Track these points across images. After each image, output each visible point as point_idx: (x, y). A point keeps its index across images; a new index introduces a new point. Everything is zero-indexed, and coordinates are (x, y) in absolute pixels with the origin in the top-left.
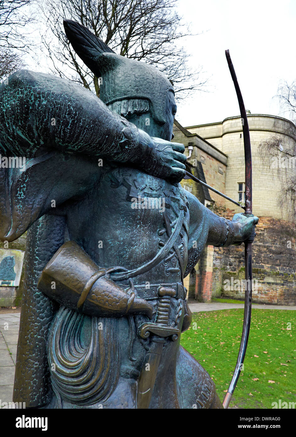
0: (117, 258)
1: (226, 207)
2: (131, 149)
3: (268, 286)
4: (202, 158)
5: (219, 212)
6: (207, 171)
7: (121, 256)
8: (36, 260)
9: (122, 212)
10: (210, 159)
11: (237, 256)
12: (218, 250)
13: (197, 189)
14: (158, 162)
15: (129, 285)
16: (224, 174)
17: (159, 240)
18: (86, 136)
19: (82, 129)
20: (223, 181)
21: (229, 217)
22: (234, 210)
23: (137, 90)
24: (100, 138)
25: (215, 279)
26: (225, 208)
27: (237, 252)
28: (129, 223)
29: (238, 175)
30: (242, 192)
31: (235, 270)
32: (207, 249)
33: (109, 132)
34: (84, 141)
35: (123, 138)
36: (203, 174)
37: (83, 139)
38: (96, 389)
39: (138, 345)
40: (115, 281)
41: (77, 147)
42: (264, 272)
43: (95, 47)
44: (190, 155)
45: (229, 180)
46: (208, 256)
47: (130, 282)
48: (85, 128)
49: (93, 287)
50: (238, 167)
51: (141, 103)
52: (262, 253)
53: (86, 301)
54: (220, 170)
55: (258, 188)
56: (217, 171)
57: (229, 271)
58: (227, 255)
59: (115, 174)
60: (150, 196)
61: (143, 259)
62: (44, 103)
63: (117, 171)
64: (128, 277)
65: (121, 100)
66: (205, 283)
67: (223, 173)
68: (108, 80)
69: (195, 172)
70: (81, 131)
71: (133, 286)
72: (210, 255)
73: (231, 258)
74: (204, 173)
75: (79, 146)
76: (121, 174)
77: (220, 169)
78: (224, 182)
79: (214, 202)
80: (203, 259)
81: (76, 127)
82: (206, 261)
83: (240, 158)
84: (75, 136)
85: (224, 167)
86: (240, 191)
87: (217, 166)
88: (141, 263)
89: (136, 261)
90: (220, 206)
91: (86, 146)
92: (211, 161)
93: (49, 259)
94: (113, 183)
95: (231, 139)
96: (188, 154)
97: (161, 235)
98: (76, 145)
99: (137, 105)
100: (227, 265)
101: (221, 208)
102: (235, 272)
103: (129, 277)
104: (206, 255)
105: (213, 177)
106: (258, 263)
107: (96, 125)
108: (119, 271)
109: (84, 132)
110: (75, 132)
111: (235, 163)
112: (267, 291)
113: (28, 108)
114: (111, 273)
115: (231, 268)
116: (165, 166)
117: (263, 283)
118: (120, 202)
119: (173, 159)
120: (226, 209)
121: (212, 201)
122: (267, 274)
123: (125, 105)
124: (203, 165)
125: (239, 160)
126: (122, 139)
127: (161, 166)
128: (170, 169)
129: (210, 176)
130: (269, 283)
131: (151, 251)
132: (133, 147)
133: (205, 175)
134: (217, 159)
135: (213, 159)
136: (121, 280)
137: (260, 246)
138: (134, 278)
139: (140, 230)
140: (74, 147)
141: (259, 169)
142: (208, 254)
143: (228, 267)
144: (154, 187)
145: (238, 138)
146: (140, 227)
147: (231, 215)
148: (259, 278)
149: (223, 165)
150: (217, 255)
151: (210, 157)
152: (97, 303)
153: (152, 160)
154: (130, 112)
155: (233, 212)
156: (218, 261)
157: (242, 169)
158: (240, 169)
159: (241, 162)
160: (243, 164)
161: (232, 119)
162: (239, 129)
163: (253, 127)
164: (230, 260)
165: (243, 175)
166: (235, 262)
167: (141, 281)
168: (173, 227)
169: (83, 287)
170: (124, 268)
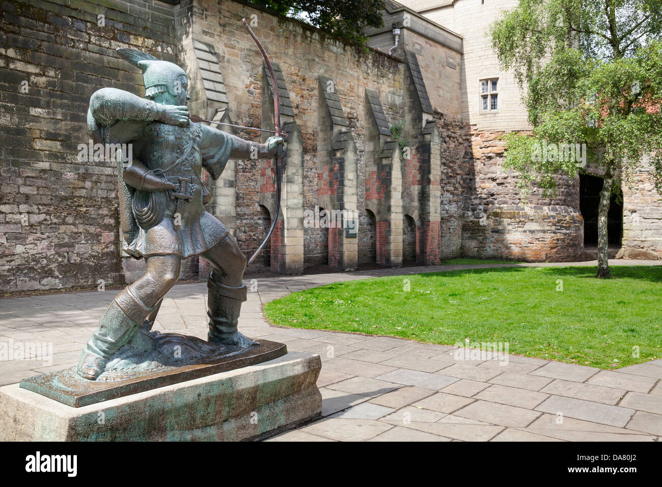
0: (156, 165)
1: (464, 122)
3: (531, 235)
4: (418, 47)
5: (452, 131)
6: (427, 66)
9: (156, 144)
10: (431, 45)
11: (483, 195)
12: (453, 188)
13: (411, 98)
14: (170, 118)
15: (163, 177)
16: (458, 68)
17: (177, 155)
20: (456, 80)
21: (468, 137)
22: (476, 125)
23: (159, 81)
25: (449, 233)
26: (462, 123)
27: (483, 189)
28: (160, 148)
29: (481, 67)
30: (487, 95)
31: (480, 217)
32: (429, 189)
36: (419, 72)
40: (156, 175)
42: (526, 216)
44: (397, 43)
45: (466, 77)
46: (432, 199)
50: (480, 54)
51: (162, 87)
53: (143, 183)
54: (450, 63)
56: (445, 65)
57: (471, 219)
58: (469, 195)
60: (169, 135)
65: (152, 86)
66: (429, 238)
67: (455, 66)
69: (405, 71)
72: (436, 197)
73: (474, 199)
74: (422, 70)
77: (450, 60)
78: (458, 81)
79: (442, 115)
80: (425, 203)
82: (429, 206)
83: (481, 39)
85: (458, 56)
86: (485, 93)
87: (444, 55)
88: (168, 166)
90: (452, 120)
92: (433, 49)
95: (467, 7)
96: (392, 42)
97: (178, 153)
99: (160, 89)
100: (468, 211)
101: (454, 123)
102: (480, 220)
103: (163, 173)
104: (429, 196)
105: (437, 75)
106: (515, 204)
108: (158, 171)
111: (475, 47)
112: (529, 243)
114: (154, 172)
115: (473, 214)
116: (175, 120)
117: (525, 232)
120: (464, 124)
121: (438, 113)
122: (529, 220)
123: (154, 89)
124: (419, 58)
128: (178, 120)
129: (433, 73)
130: (532, 232)
131: (173, 161)
133: (424, 74)
134: (443, 45)
135: (437, 45)
136: (159, 175)
142: (431, 195)
143: (470, 213)
144: (170, 130)
146: (165, 150)
147: (472, 133)
148: (516, 226)
149: (455, 53)
150: (451, 196)
151: (431, 42)
153: (166, 118)
154: (156, 93)
155: (474, 128)
156: (454, 205)
157: (486, 57)
158: (483, 57)
159: (484, 46)
160: (487, 48)
164: (473, 202)
165: (487, 67)
166: (480, 204)
167: (169, 175)
168: (185, 149)
169: (141, 178)
170: (160, 169)
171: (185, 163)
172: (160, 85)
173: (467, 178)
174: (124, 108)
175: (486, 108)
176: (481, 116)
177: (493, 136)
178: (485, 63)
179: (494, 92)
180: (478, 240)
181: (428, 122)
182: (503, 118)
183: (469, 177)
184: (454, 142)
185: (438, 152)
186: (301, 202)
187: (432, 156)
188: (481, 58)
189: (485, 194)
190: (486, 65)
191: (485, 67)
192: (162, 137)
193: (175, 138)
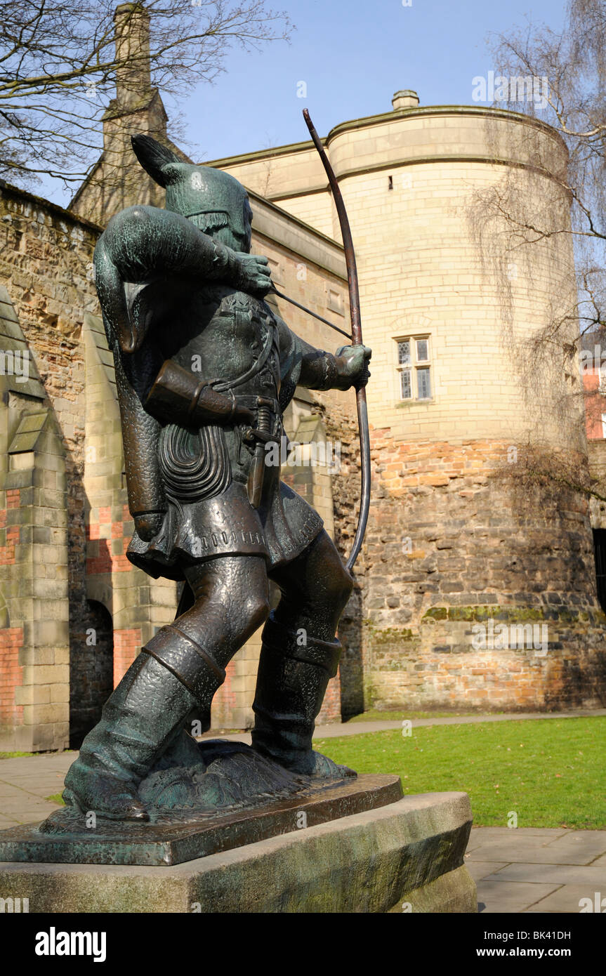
0: (216, 371)
2: (222, 267)
7: (220, 369)
8: (135, 382)
9: (216, 327)
11: (410, 574)
15: (230, 396)
17: (253, 353)
22: (388, 428)
23: (214, 203)
27: (410, 560)
28: (224, 337)
29: (393, 313)
30: (409, 369)
31: (408, 618)
38: (213, 483)
39: (245, 451)
40: (217, 392)
41: (181, 269)
42: (500, 614)
43: (159, 155)
47: (230, 392)
49: (201, 394)
50: (391, 286)
51: (219, 217)
52: (486, 555)
53: (196, 405)
54: (332, 302)
57: (389, 625)
58: (379, 575)
60: (241, 310)
61: (241, 371)
62: (159, 234)
65: (197, 214)
67: (343, 309)
68: (180, 192)
71: (233, 396)
73: (392, 582)
77: (333, 297)
79: (323, 408)
81: (182, 251)
83: (394, 258)
86: (403, 366)
88: (239, 375)
89: (234, 373)
93: (155, 374)
95: (360, 195)
97: (254, 348)
99: (216, 219)
100: (382, 608)
101: (345, 426)
102: (408, 626)
103: (229, 388)
106: (477, 590)
108: (220, 382)
111: (379, 274)
112: (511, 671)
113: (147, 240)
114: (213, 385)
115: (394, 614)
116: (251, 281)
119: (258, 273)
121: (316, 403)
123: (203, 220)
125: (390, 263)
126: (214, 258)
127: (247, 280)
128: (256, 283)
129: (302, 321)
131: (247, 364)
132: (224, 264)
136: (222, 391)
137: (478, 533)
138: (233, 389)
139: (234, 344)
141: (456, 288)
143: (386, 612)
144: (243, 301)
145: (382, 190)
146: (235, 341)
147: (382, 445)
149: (340, 283)
152: (207, 407)
154: (208, 228)
155: (385, 436)
157: (403, 293)
158: (398, 294)
159: (396, 271)
160: (404, 276)
161: (357, 127)
162: (383, 159)
163: (427, 152)
164: (391, 589)
165: (407, 312)
166: (406, 593)
167: (240, 392)
168: (264, 342)
169: (193, 394)
170: (224, 379)
171: (265, 369)
172: (216, 212)
173: (375, 540)
174: (184, 246)
175: (407, 393)
176: (399, 411)
177: (426, 451)
178: (401, 305)
179: (423, 363)
180: (406, 670)
181: (303, 421)
182: (443, 414)
183: (379, 536)
184: (347, 464)
185: (327, 481)
186: (63, 585)
187: (315, 489)
188: (393, 294)
189: (415, 571)
190: (404, 309)
191: (402, 312)
192: (231, 314)
193: (250, 318)
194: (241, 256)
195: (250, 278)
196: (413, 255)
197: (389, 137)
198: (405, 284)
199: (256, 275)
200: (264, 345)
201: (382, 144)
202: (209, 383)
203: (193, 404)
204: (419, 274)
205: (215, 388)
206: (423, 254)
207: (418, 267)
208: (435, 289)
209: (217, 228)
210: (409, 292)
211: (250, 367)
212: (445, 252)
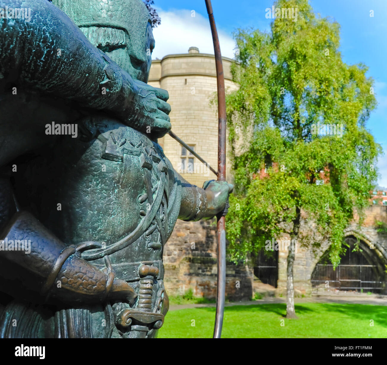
0: (89, 231)
2: (112, 93)
7: (94, 229)
9: (96, 173)
11: (178, 242)
14: (140, 111)
15: (105, 265)
17: (140, 208)
18: (63, 72)
19: (59, 63)
23: (111, 16)
24: (79, 76)
27: (178, 237)
28: (105, 187)
29: (181, 134)
30: (185, 158)
31: (175, 260)
33: (89, 70)
34: (59, 78)
35: (105, 78)
37: (58, 76)
40: (87, 259)
41: (48, 86)
45: (168, 141)
47: (105, 260)
48: (63, 62)
49: (63, 267)
50: (182, 123)
51: (116, 34)
52: (210, 237)
55: (206, 152)
57: (168, 262)
59: (87, 123)
60: (131, 153)
61: (121, 233)
63: (89, 121)
64: (103, 254)
65: (88, 26)
70: (57, 65)
71: (109, 265)
73: (170, 244)
75: (52, 85)
76: (94, 124)
81: (52, 59)
83: (184, 112)
84: (50, 71)
86: (183, 156)
88: (120, 237)
89: (114, 235)
91: (61, 85)
94: (84, 136)
95: (173, 85)
98: (48, 83)
99: (111, 36)
100: (165, 255)
102: (175, 264)
103: (105, 255)
106: (205, 251)
107: (76, 59)
108: (93, 247)
109: (62, 66)
110: (49, 66)
111: (177, 118)
114: (82, 250)
115: (169, 258)
116: (148, 117)
117: (212, 275)
118: (93, 159)
119: (157, 109)
123: (94, 34)
125: (182, 114)
126: (103, 80)
127: (143, 116)
128: (153, 120)
131: (131, 222)
132: (115, 90)
136: (94, 259)
138: (110, 256)
139: (118, 196)
140: (45, 85)
141: (208, 127)
143: (166, 257)
144: (134, 141)
145: (182, 84)
146: (118, 192)
148: (205, 270)
152: (68, 288)
153: (134, 108)
157: (186, 126)
159: (184, 117)
160: (187, 120)
161: (175, 57)
162: (184, 71)
163: (202, 71)
164: (169, 248)
165: (187, 134)
166: (175, 250)
167: (119, 259)
168: (154, 193)
169: (51, 267)
170: (97, 243)
171: (153, 227)
172: (113, 27)
178: (185, 132)
179: (191, 156)
180: (172, 282)
188: (182, 127)
189: (179, 241)
190: (186, 133)
191: (185, 134)
192: (117, 157)
193: (142, 163)
194: (138, 84)
195: (146, 114)
196: (192, 112)
197: (187, 64)
198: (188, 123)
199: (153, 111)
200: (154, 196)
201: (184, 66)
202: (77, 249)
203: (48, 283)
204: (193, 120)
205: (84, 255)
206: (196, 112)
207: (193, 117)
208: (199, 127)
209: (110, 48)
210: (189, 126)
211: (136, 225)
212: (205, 112)
